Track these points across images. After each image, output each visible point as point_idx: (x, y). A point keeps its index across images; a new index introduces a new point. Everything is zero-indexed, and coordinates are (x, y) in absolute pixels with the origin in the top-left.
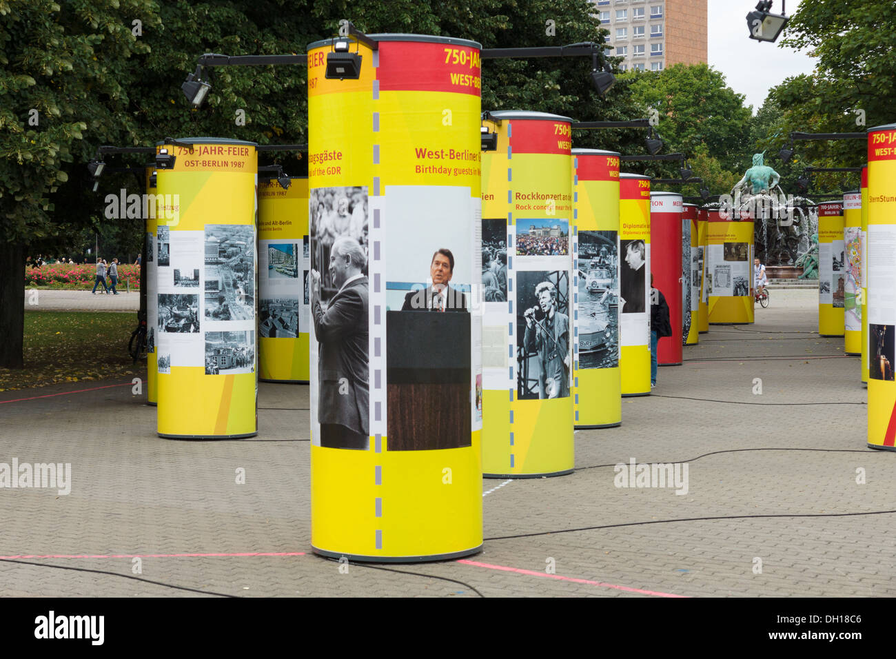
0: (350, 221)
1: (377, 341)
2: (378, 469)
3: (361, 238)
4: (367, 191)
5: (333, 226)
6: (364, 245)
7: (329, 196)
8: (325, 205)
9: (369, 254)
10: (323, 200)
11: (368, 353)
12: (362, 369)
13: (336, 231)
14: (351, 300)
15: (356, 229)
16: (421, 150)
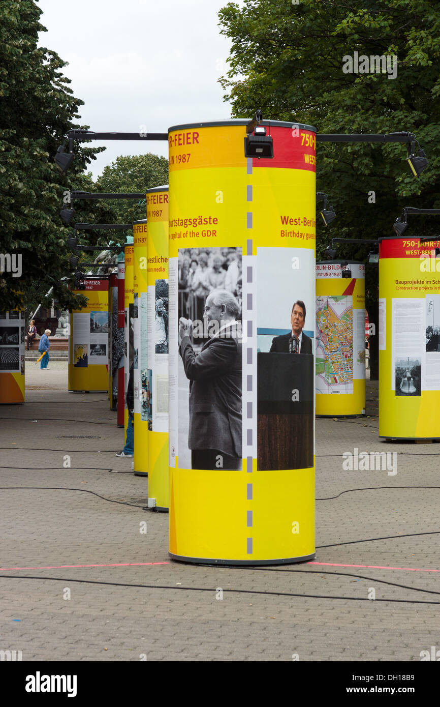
0: (225, 276)
1: (250, 378)
2: (250, 487)
3: (236, 290)
4: (242, 251)
5: (208, 281)
6: (238, 297)
7: (203, 255)
8: (199, 263)
9: (242, 304)
10: (197, 258)
11: (242, 389)
12: (236, 402)
13: (212, 285)
14: (226, 343)
15: (231, 283)
16: (285, 217)
